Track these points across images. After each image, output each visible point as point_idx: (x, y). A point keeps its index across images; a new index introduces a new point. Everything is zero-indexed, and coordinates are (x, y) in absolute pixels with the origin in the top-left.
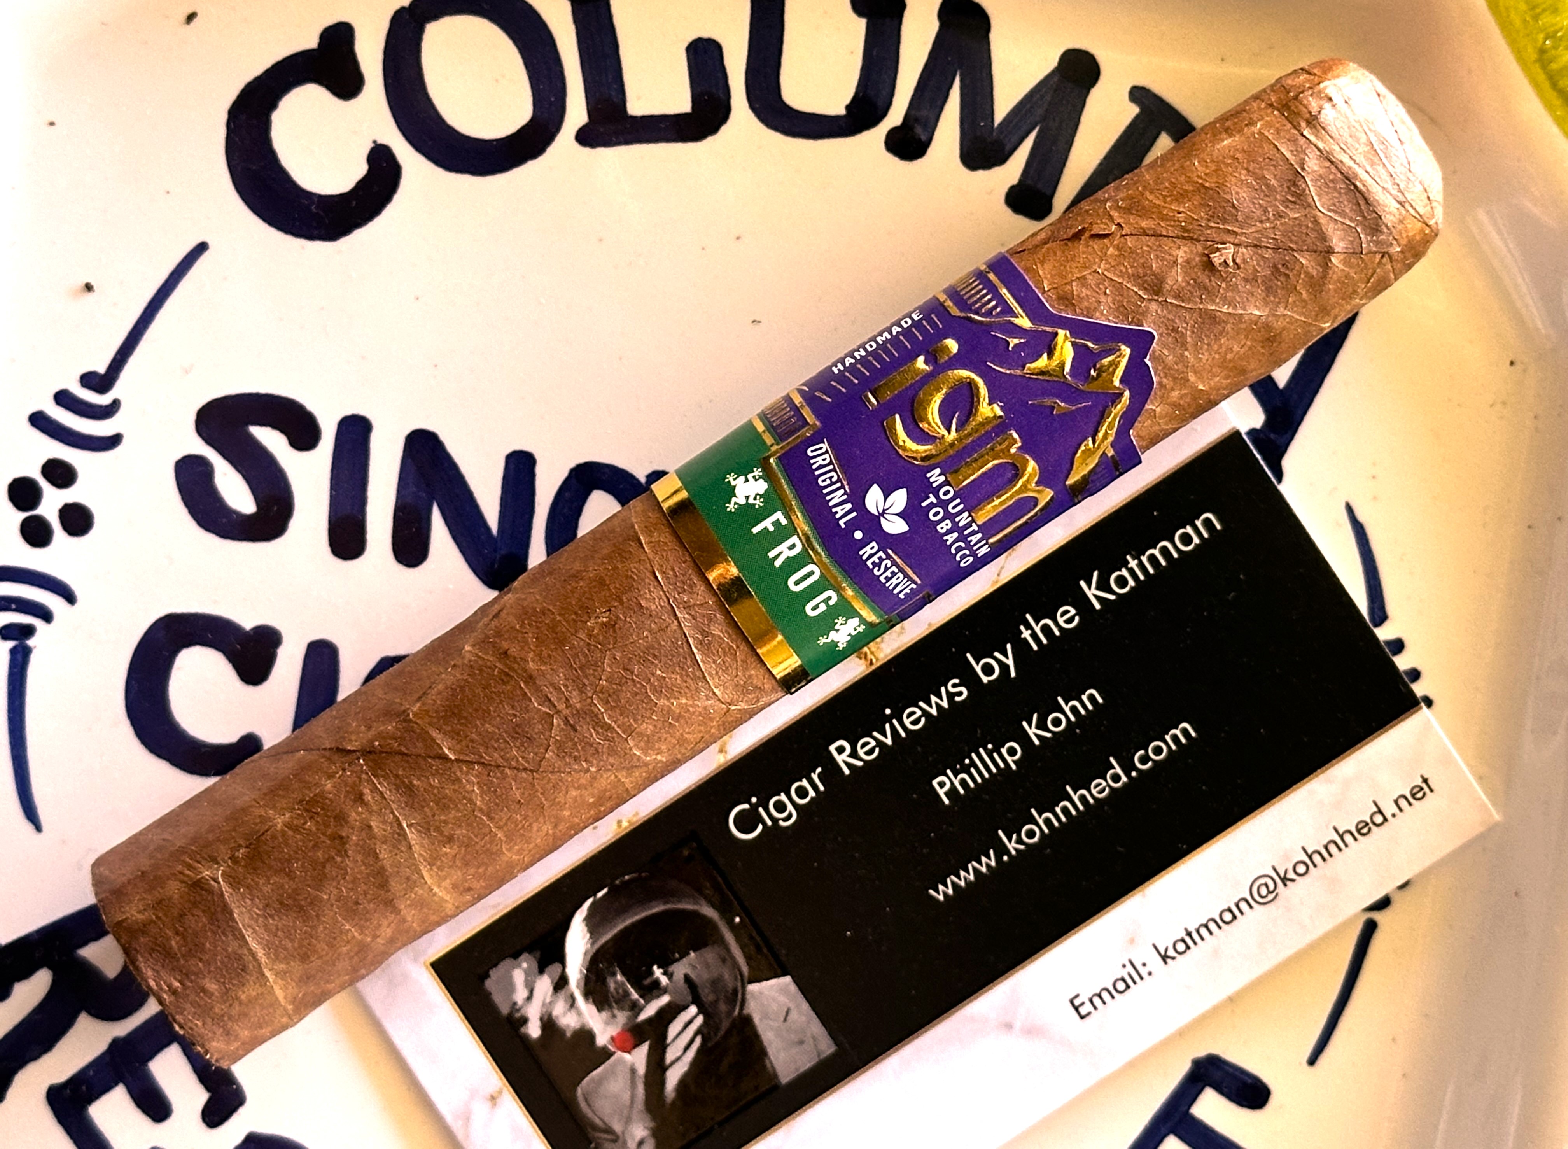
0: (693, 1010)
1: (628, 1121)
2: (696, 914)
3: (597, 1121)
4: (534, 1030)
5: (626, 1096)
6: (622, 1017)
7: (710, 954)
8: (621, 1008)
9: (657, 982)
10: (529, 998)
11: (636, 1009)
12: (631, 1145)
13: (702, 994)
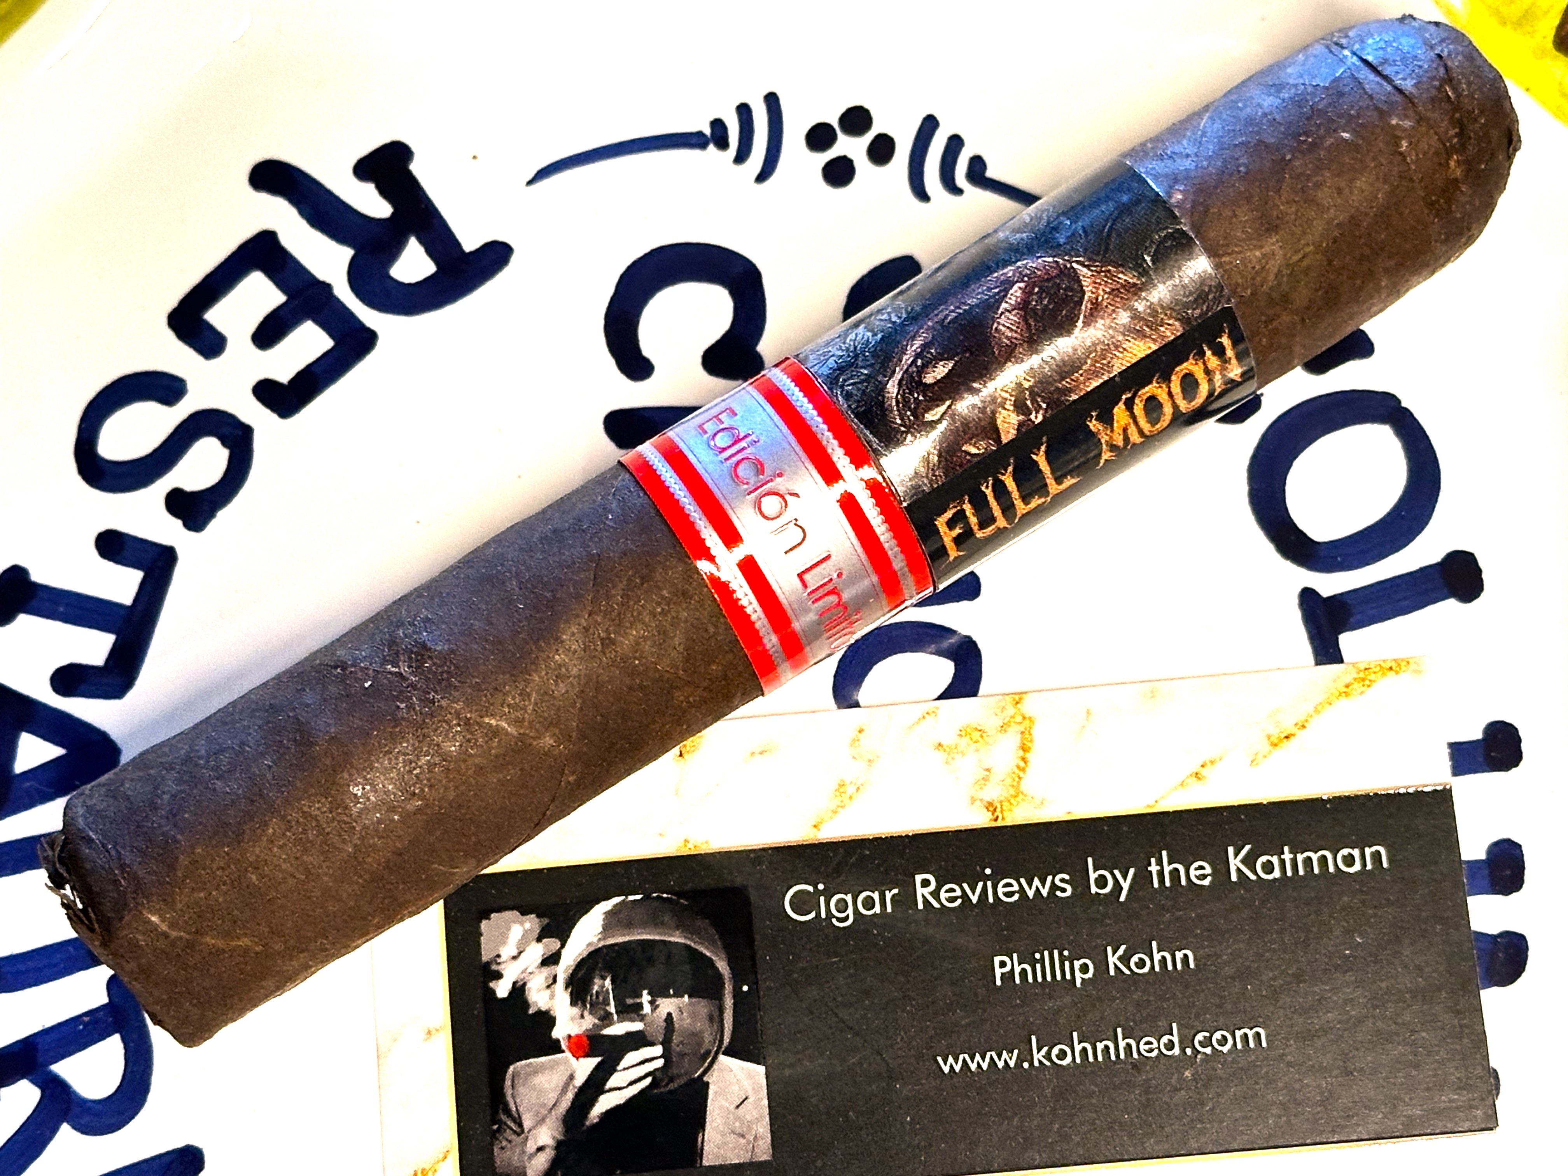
1: (539, 1121)
3: (513, 1107)
8: (593, 1013)
10: (514, 958)
12: (531, 1147)
13: (676, 1039)
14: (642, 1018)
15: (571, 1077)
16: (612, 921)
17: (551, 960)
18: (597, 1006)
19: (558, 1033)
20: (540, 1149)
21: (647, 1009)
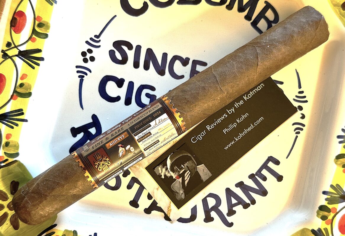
0: (188, 171)
1: (179, 190)
2: (188, 155)
3: (175, 191)
4: (163, 177)
5: (179, 186)
6: (177, 173)
7: (190, 162)
8: (177, 172)
9: (182, 167)
10: (162, 172)
11: (179, 172)
12: (181, 194)
13: (190, 168)
14: (184, 169)
15: (180, 182)
16: (171, 159)
17: (167, 169)
18: (177, 171)
19: (174, 177)
20: (182, 194)
21: (183, 167)
